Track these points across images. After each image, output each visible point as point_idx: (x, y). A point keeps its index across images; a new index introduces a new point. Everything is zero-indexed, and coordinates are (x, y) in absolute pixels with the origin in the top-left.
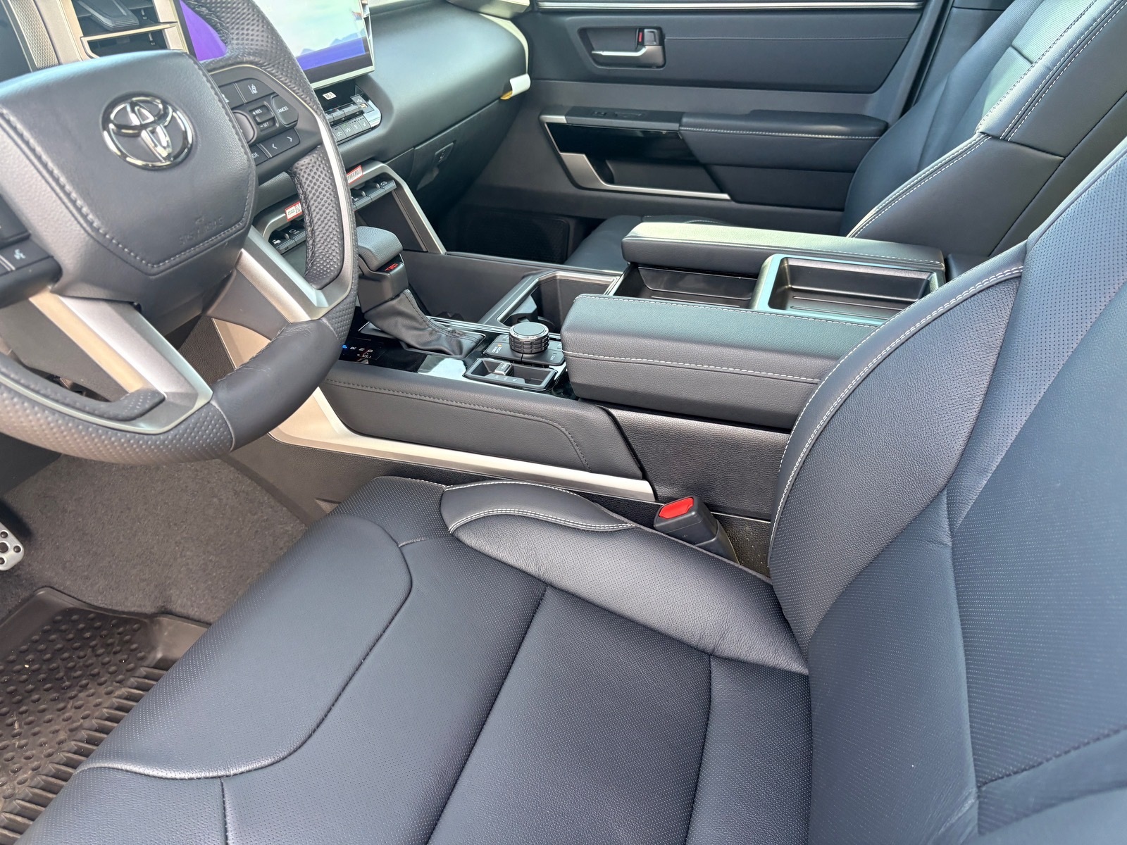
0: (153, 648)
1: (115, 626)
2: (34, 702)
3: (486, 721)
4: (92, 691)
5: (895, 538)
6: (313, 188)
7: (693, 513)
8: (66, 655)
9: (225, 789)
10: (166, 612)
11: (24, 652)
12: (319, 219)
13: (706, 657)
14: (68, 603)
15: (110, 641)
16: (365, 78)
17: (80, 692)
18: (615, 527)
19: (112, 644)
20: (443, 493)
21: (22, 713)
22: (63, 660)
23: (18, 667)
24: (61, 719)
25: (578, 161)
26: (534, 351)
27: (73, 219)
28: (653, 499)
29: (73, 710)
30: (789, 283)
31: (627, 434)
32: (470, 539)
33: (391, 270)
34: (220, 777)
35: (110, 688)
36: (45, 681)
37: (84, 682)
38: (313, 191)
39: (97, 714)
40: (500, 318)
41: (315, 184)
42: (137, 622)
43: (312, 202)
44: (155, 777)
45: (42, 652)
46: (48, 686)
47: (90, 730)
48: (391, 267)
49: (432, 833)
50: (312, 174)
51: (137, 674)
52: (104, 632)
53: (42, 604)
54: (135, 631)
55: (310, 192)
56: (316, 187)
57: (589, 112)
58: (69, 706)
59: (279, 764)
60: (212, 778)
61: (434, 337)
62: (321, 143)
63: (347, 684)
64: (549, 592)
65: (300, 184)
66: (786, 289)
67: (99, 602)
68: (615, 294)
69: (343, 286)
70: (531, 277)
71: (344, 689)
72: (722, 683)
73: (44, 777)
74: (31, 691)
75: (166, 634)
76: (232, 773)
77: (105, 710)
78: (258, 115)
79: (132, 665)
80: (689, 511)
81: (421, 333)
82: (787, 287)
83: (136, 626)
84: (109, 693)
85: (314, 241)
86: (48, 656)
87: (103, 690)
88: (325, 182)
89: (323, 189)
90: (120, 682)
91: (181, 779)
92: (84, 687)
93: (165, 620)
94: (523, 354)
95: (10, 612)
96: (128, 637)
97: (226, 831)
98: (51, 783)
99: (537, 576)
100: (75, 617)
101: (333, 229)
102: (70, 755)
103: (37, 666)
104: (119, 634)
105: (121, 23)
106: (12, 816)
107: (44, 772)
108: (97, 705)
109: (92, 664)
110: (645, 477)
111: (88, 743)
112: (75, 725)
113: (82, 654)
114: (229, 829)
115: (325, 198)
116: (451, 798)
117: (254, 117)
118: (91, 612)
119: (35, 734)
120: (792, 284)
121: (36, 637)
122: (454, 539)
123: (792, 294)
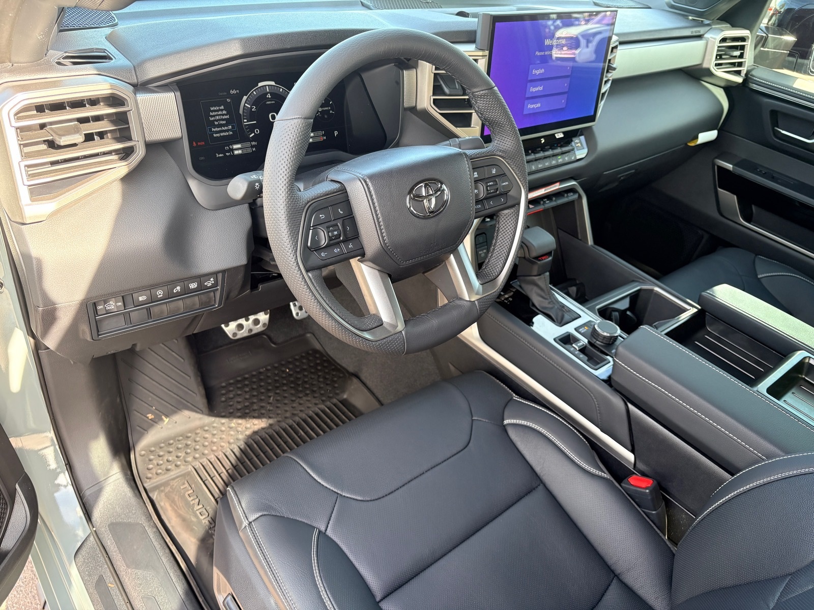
0: (343, 391)
1: (333, 370)
2: (284, 390)
3: (469, 537)
4: (309, 399)
5: (750, 583)
6: (504, 227)
7: (647, 491)
8: (306, 373)
9: (338, 501)
10: (357, 376)
11: (289, 362)
12: (499, 245)
13: (612, 576)
14: (318, 346)
15: (327, 377)
16: (590, 127)
17: (304, 396)
18: (600, 473)
19: (327, 379)
20: (511, 399)
21: (276, 393)
22: (304, 375)
23: (283, 369)
24: (291, 405)
25: (730, 199)
26: (604, 342)
27: (378, 237)
28: (633, 467)
29: (298, 404)
30: (804, 373)
31: (632, 423)
32: (512, 434)
33: (543, 260)
34: (338, 493)
35: (317, 402)
36: (292, 382)
37: (308, 392)
38: (503, 229)
39: (306, 412)
40: (598, 307)
41: (506, 225)
42: (343, 373)
43: (500, 234)
44: (313, 477)
45: (297, 366)
46: (292, 385)
47: (300, 418)
48: (543, 258)
49: (415, 576)
50: (507, 219)
51: (331, 401)
52: (327, 371)
53: (306, 342)
54: (340, 377)
55: (502, 228)
56: (505, 227)
57: (753, 168)
58: (297, 401)
59: (364, 503)
60: (335, 492)
61: (550, 306)
62: (519, 204)
63: (411, 480)
64: (541, 487)
65: (498, 223)
66: (799, 377)
67: (331, 353)
68: (666, 334)
69: (494, 287)
70: (637, 284)
71: (409, 482)
72: (613, 595)
73: (273, 431)
74: (284, 384)
75: (352, 387)
76: (344, 494)
77: (311, 412)
78: (490, 186)
79: (331, 395)
80: (646, 488)
81: (544, 300)
82: (800, 376)
83: (341, 375)
84: (316, 404)
85: (492, 255)
86: (298, 370)
87: (314, 401)
88: (511, 226)
89: (509, 229)
90: (323, 401)
91: (323, 485)
92: (307, 395)
93: (355, 380)
94: (597, 340)
95: (291, 339)
96: (335, 379)
97: (330, 520)
98: (274, 436)
99: (539, 474)
100: (318, 356)
101: (504, 253)
102: (287, 427)
103: (291, 373)
104: (333, 375)
105: (454, 92)
106: (253, 443)
107: (274, 429)
108: (308, 407)
109: (314, 385)
110: (633, 451)
111: (297, 425)
112: (295, 412)
113: (313, 376)
114: (331, 520)
115: (508, 234)
116: (433, 566)
117: (487, 187)
118: (325, 357)
119: (277, 407)
120: (806, 376)
121: (297, 357)
122: (504, 429)
123: (802, 382)
